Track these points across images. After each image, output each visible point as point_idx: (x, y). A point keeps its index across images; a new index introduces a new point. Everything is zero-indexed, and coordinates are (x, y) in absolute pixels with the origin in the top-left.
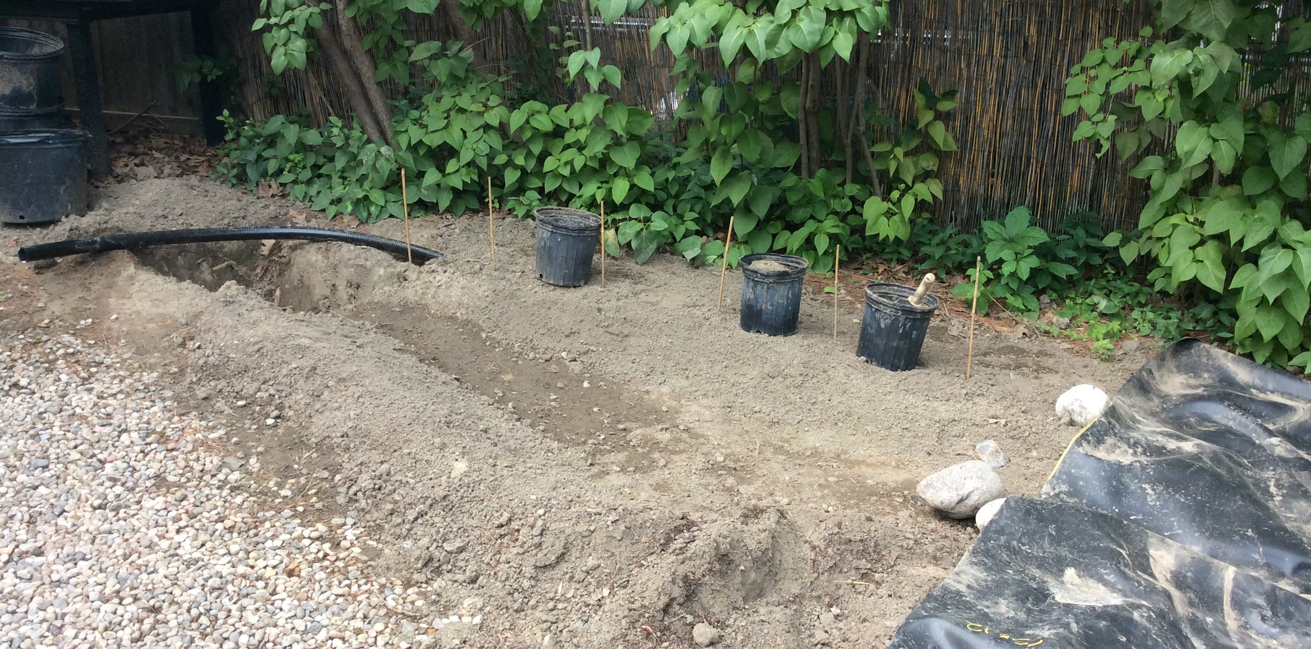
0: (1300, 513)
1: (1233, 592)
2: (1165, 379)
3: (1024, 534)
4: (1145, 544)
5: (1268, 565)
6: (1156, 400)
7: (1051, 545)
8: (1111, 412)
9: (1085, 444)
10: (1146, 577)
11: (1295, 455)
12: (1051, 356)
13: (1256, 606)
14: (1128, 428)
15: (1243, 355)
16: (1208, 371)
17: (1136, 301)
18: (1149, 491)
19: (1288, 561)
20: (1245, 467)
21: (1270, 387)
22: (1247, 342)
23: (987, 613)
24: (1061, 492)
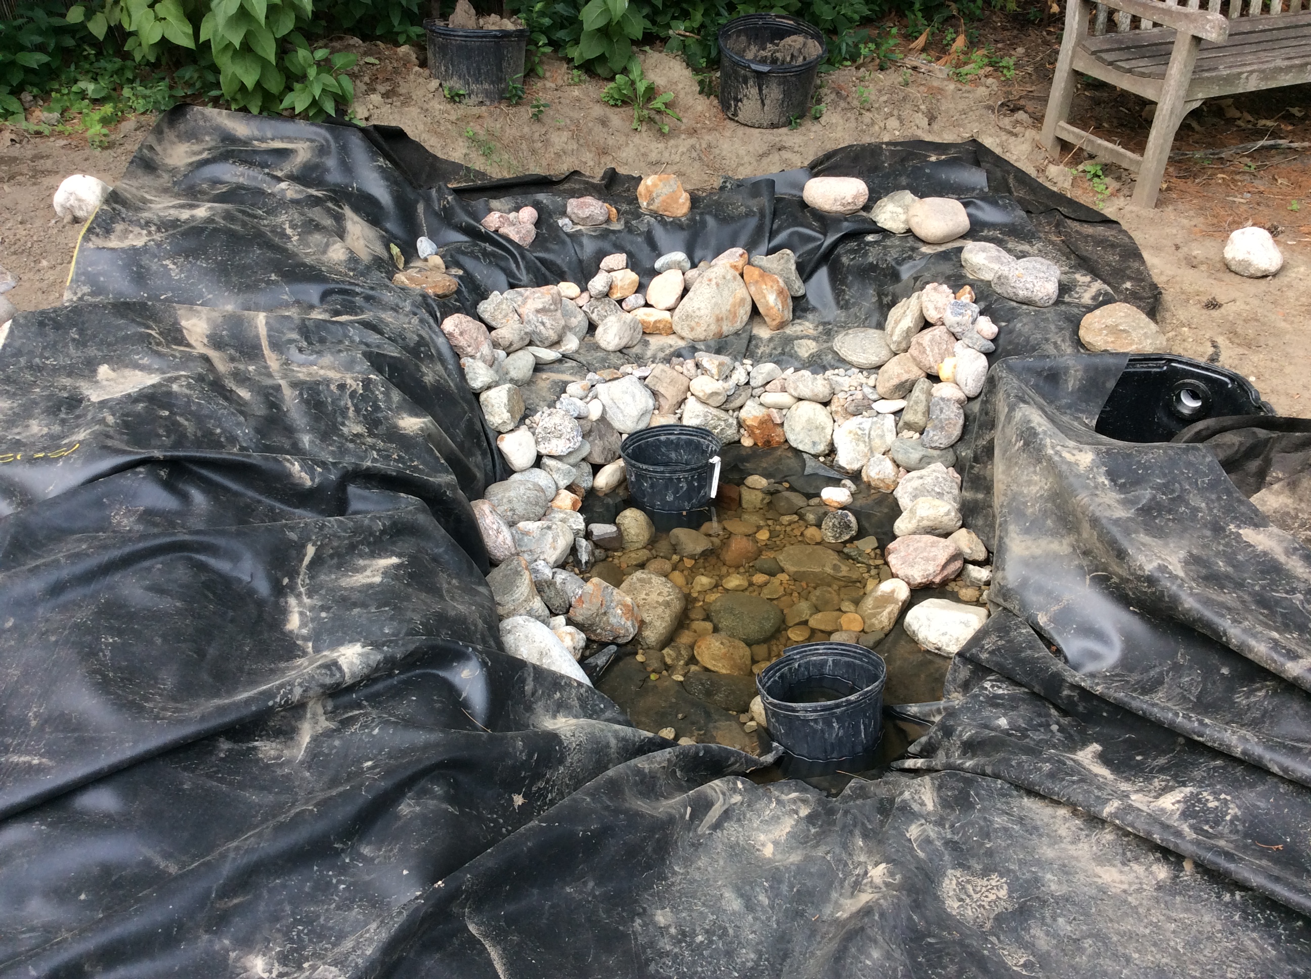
0: (317, 246)
1: (269, 336)
2: (169, 151)
3: (44, 348)
4: (176, 319)
5: (298, 302)
6: (166, 176)
7: (77, 348)
8: (113, 198)
9: (93, 238)
10: (182, 348)
11: (304, 194)
12: (48, 157)
13: (291, 341)
14: (138, 209)
15: (240, 110)
16: (210, 134)
17: (124, 79)
18: (171, 266)
19: (313, 292)
20: (260, 218)
21: (269, 135)
22: (239, 96)
23: (18, 440)
24: (84, 295)
